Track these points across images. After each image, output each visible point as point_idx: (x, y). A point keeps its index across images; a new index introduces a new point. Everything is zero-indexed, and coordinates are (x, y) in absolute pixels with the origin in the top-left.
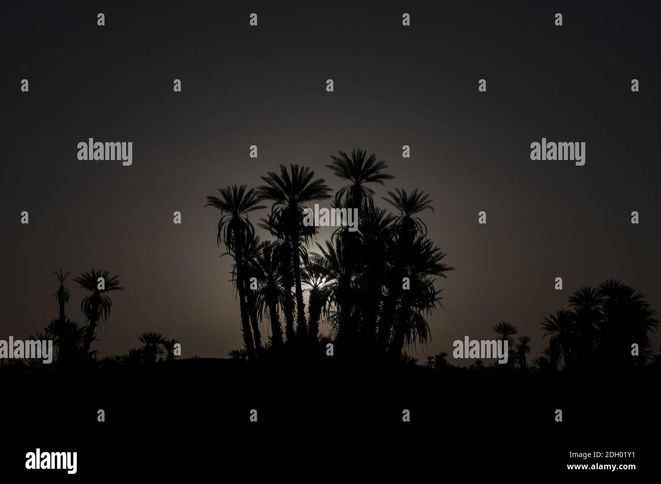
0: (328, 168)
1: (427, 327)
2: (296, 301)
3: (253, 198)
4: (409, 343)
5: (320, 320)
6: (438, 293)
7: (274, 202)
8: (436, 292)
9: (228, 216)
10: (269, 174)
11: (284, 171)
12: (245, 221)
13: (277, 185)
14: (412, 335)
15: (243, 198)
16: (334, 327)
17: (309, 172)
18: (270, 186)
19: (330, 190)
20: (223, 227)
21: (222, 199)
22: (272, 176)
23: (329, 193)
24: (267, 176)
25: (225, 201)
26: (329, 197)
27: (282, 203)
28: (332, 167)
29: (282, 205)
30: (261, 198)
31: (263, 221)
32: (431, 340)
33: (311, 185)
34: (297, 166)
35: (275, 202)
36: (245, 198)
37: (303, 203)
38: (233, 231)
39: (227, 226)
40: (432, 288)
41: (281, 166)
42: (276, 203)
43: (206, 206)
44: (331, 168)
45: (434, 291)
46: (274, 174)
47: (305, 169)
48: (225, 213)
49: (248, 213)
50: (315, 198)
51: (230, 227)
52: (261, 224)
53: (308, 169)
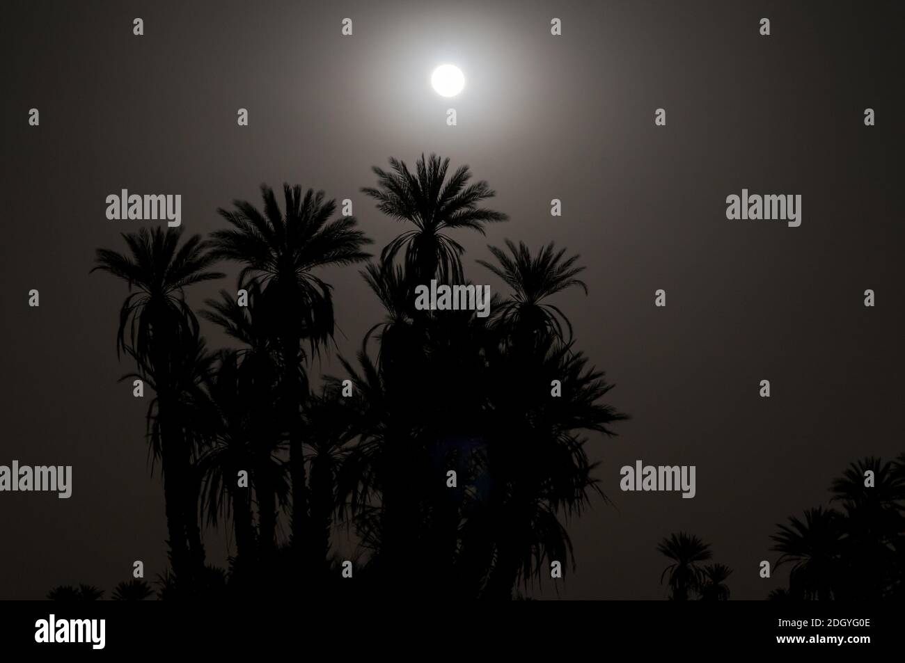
0: (364, 194)
1: (565, 542)
2: (289, 483)
3: (195, 256)
4: (527, 576)
5: (333, 524)
6: (592, 467)
7: (245, 264)
8: (590, 464)
9: (142, 294)
10: (237, 204)
11: (269, 199)
12: (179, 306)
13: (254, 228)
14: (533, 558)
15: (174, 257)
16: (364, 540)
17: (324, 202)
18: (239, 231)
19: (368, 241)
20: (131, 316)
21: (128, 254)
22: (242, 209)
23: (364, 248)
24: (233, 209)
25: (134, 261)
26: (366, 256)
27: (262, 269)
28: (373, 192)
29: (263, 272)
30: (216, 255)
31: (212, 305)
32: (574, 568)
33: (328, 231)
34: (298, 190)
35: (248, 265)
36: (180, 255)
37: (309, 269)
38: (151, 327)
39: (139, 314)
40: (583, 459)
41: (264, 189)
42: (247, 269)
43: (93, 271)
44: (372, 194)
45: (586, 463)
46: (247, 204)
47: (314, 196)
48: (135, 289)
49: (185, 288)
50: (335, 259)
51: (144, 319)
52: (208, 313)
53: (321, 195)
